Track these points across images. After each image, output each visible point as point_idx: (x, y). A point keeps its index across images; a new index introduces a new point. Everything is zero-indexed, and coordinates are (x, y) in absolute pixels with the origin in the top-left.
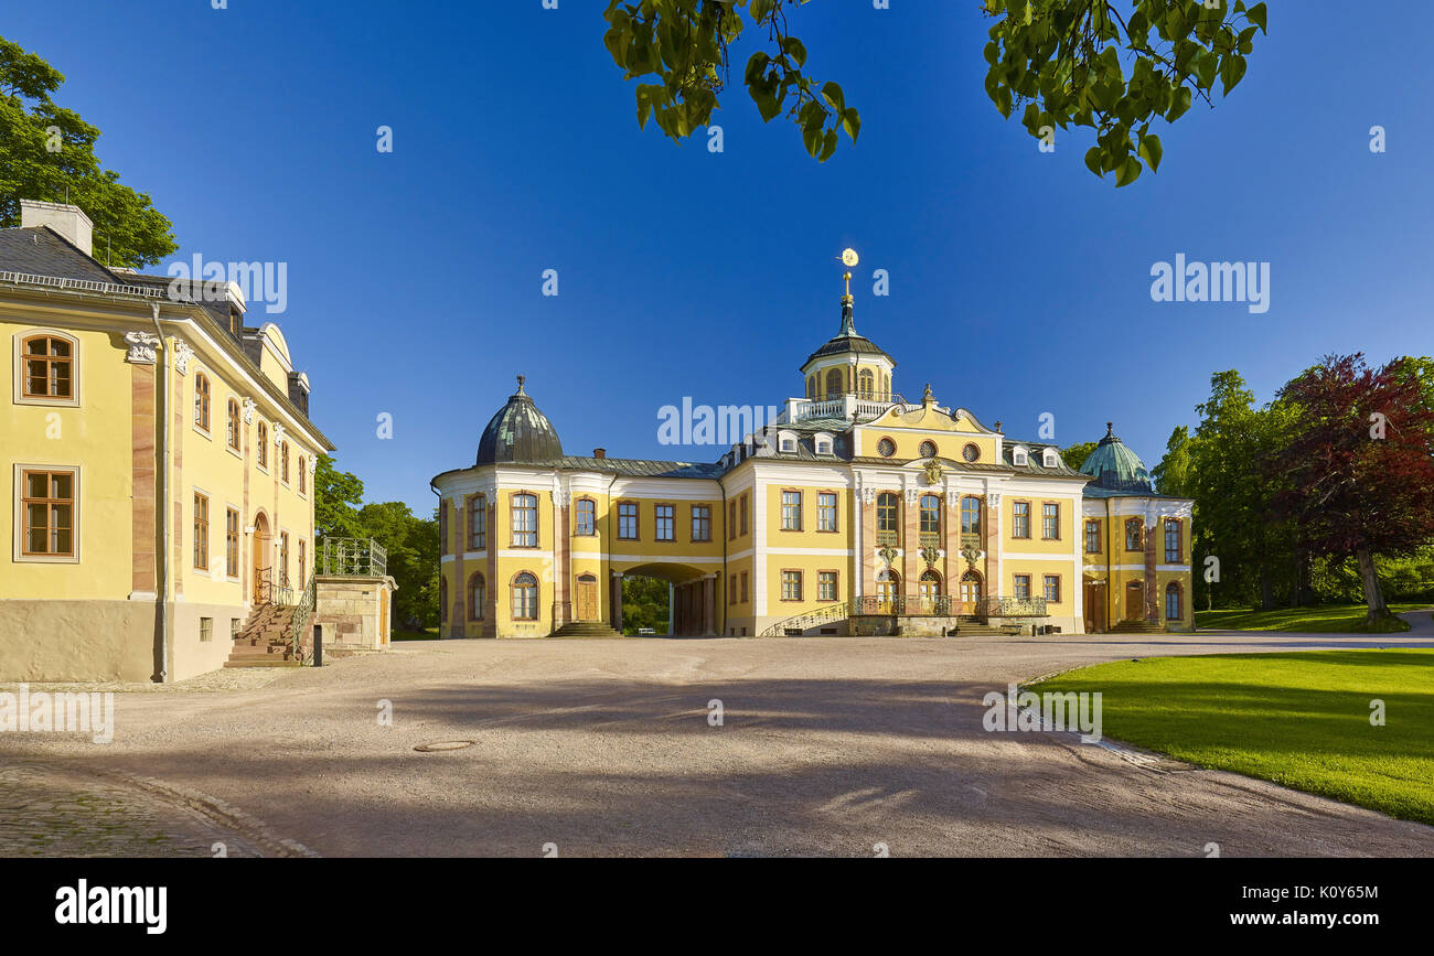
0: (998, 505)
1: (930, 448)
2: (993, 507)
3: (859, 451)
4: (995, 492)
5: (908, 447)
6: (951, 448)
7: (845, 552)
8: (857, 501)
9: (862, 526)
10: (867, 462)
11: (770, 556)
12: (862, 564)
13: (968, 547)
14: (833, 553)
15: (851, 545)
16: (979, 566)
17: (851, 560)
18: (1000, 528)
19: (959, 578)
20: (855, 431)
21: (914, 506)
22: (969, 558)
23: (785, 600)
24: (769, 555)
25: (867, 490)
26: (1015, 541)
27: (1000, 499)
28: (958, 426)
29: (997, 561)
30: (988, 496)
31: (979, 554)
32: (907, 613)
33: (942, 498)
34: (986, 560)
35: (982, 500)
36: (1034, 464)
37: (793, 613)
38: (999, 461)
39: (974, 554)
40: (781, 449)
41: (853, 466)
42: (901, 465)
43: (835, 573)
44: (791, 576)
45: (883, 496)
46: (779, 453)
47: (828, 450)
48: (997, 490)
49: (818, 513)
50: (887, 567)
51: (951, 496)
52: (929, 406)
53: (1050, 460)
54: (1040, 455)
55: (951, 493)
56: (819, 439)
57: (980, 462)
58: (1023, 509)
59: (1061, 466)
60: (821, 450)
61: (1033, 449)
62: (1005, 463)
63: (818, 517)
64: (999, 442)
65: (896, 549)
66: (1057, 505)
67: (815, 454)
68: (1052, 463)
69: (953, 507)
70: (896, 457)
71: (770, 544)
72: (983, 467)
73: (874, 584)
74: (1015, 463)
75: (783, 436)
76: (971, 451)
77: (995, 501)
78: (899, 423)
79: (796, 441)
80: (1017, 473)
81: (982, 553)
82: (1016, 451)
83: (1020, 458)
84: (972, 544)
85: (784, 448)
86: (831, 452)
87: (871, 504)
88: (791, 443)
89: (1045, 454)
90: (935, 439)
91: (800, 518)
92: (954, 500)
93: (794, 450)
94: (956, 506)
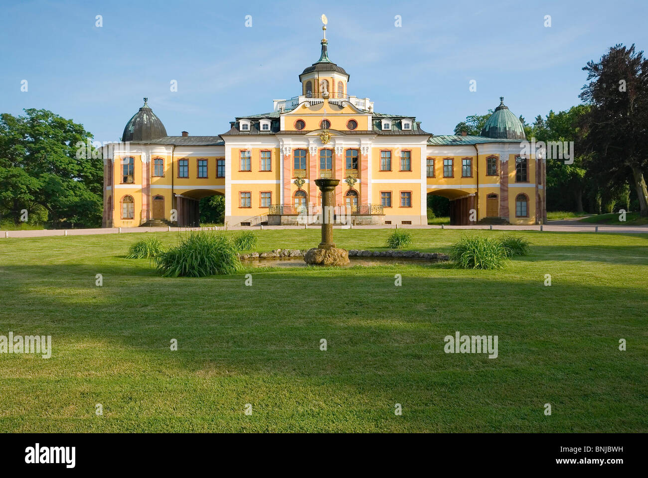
0: (368, 153)
1: (326, 124)
2: (365, 155)
3: (283, 128)
4: (366, 146)
5: (313, 124)
6: (340, 123)
7: (274, 182)
8: (281, 154)
9: (283, 168)
10: (288, 134)
11: (234, 186)
12: (284, 188)
13: (349, 177)
14: (268, 182)
15: (278, 178)
16: (356, 187)
17: (278, 186)
18: (369, 165)
19: (343, 194)
20: (281, 117)
21: (315, 155)
22: (349, 183)
23: (241, 208)
24: (233, 184)
25: (286, 148)
26: (380, 172)
27: (369, 150)
28: (343, 111)
29: (367, 185)
30: (361, 148)
31: (356, 181)
33: (332, 151)
34: (360, 184)
35: (358, 150)
36: (396, 129)
37: (246, 214)
38: (370, 128)
39: (352, 181)
40: (241, 129)
41: (277, 136)
42: (304, 134)
43: (270, 193)
44: (246, 195)
45: (297, 151)
46: (239, 131)
47: (267, 128)
48: (368, 146)
49: (260, 162)
50: (299, 189)
51: (338, 149)
52: (326, 101)
53: (407, 125)
54: (400, 123)
55: (338, 148)
56: (262, 122)
57: (357, 129)
58: (387, 154)
59: (415, 129)
60: (264, 128)
61: (397, 120)
62: (376, 129)
63: (260, 164)
64: (370, 118)
65: (304, 179)
66: (410, 151)
67: (260, 131)
68: (408, 127)
69: (339, 155)
70: (305, 129)
71: (233, 179)
72: (358, 133)
73: (291, 198)
74: (383, 129)
75: (242, 122)
76: (353, 123)
77: (365, 151)
78: (307, 111)
79: (249, 124)
80: (379, 135)
81: (358, 180)
82: (384, 122)
83: (387, 126)
84: (351, 176)
85: (243, 128)
86: (269, 129)
87: (289, 156)
88: (247, 125)
89: (404, 122)
90: (329, 119)
91: (250, 165)
92: (340, 152)
93: (249, 129)
94: (341, 155)
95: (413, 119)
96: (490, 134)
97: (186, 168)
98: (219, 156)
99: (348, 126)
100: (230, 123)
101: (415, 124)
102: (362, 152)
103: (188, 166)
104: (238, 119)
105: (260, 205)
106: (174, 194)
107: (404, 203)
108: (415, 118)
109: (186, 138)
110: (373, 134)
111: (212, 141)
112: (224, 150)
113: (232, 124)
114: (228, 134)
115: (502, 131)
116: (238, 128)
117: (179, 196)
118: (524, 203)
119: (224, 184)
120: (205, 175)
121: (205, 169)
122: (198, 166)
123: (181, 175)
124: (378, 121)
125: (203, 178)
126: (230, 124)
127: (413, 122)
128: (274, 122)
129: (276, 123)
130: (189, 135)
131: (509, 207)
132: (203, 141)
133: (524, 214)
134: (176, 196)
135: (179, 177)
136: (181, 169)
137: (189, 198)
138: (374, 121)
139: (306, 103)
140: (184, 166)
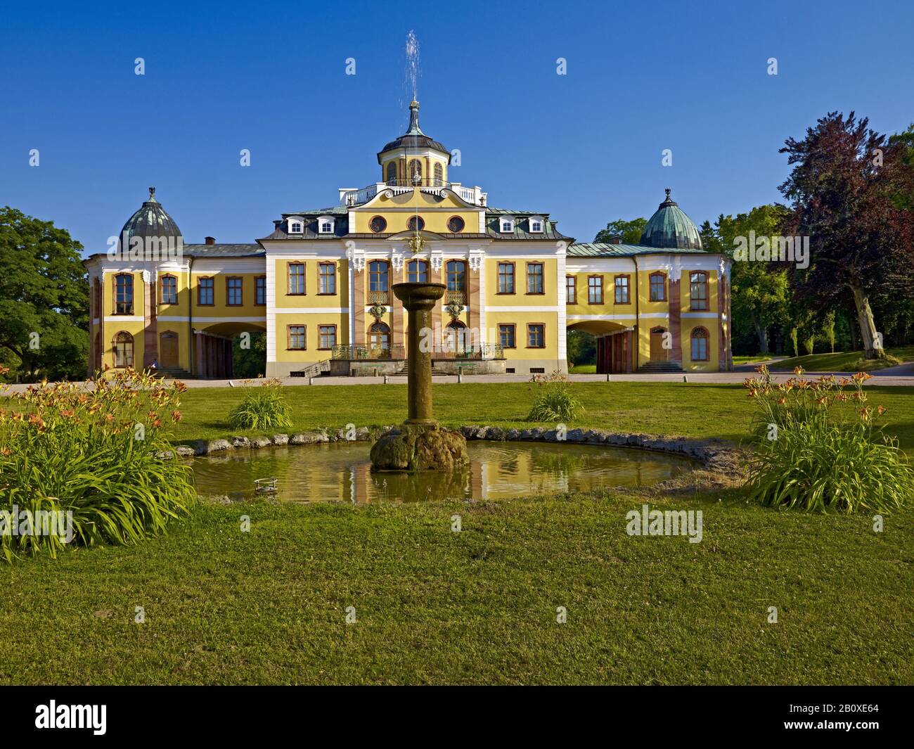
0: (479, 267)
1: (417, 223)
2: (475, 269)
3: (352, 229)
4: (476, 257)
5: (397, 223)
6: (437, 223)
7: (339, 310)
8: (350, 269)
9: (353, 289)
11: (279, 317)
12: (354, 320)
13: (453, 303)
14: (331, 310)
15: (344, 304)
16: (462, 317)
17: (345, 317)
18: (482, 285)
19: (443, 329)
20: (350, 213)
21: (401, 270)
22: (452, 313)
23: (291, 349)
24: (277, 315)
25: (357, 260)
26: (499, 296)
27: (481, 262)
28: (444, 204)
29: (479, 314)
30: (470, 260)
31: (461, 308)
32: (393, 357)
33: (427, 263)
34: (468, 314)
36: (520, 231)
37: (299, 360)
38: (482, 230)
39: (457, 308)
40: (290, 231)
41: (344, 240)
42: (385, 238)
43: (334, 327)
44: (298, 330)
45: (373, 263)
46: (288, 234)
47: (329, 230)
48: (480, 256)
49: (318, 280)
50: (377, 321)
51: (435, 261)
52: (417, 189)
53: (537, 226)
54: (527, 223)
55: (435, 259)
56: (322, 221)
57: (463, 231)
58: (508, 269)
59: (549, 231)
60: (324, 230)
61: (522, 218)
62: (491, 231)
63: (319, 284)
64: (482, 214)
65: (385, 307)
66: (542, 265)
67: (319, 234)
68: (539, 229)
69: (437, 270)
70: (386, 231)
71: (278, 306)
72: (464, 236)
73: (366, 335)
74: (502, 230)
75: (291, 221)
76: (457, 223)
77: (476, 264)
78: (389, 204)
79: (302, 224)
80: (496, 240)
81: (465, 307)
82: (502, 221)
83: (507, 226)
84: (455, 301)
85: (294, 230)
86: (332, 231)
87: (363, 271)
88: (299, 225)
89: (532, 222)
90: (422, 215)
91: (304, 284)
92: (437, 265)
93: (302, 231)
94: (440, 269)
95: (546, 216)
96: (653, 242)
97: (210, 291)
98: (258, 272)
99: (450, 227)
100: (274, 222)
101: (548, 224)
102: (471, 266)
103: (213, 287)
104: (285, 216)
105: (319, 345)
106: (192, 330)
107: (533, 342)
108: (548, 215)
109: (212, 246)
110: (488, 238)
111: (249, 251)
112: (265, 264)
113: (277, 224)
114: (271, 239)
115: (669, 236)
116: (285, 229)
117: (200, 332)
118: (703, 341)
119: (265, 314)
120: (238, 301)
121: (238, 292)
122: (228, 288)
123: (203, 301)
124: (493, 220)
125: (235, 305)
126: (274, 225)
127: (545, 222)
128: (340, 221)
129: (343, 221)
130: (216, 242)
131: (682, 347)
132: (235, 251)
133: (703, 356)
134: (195, 332)
135: (199, 304)
136: (203, 292)
137: (216, 336)
138: (489, 220)
139: (387, 192)
140: (206, 288)
